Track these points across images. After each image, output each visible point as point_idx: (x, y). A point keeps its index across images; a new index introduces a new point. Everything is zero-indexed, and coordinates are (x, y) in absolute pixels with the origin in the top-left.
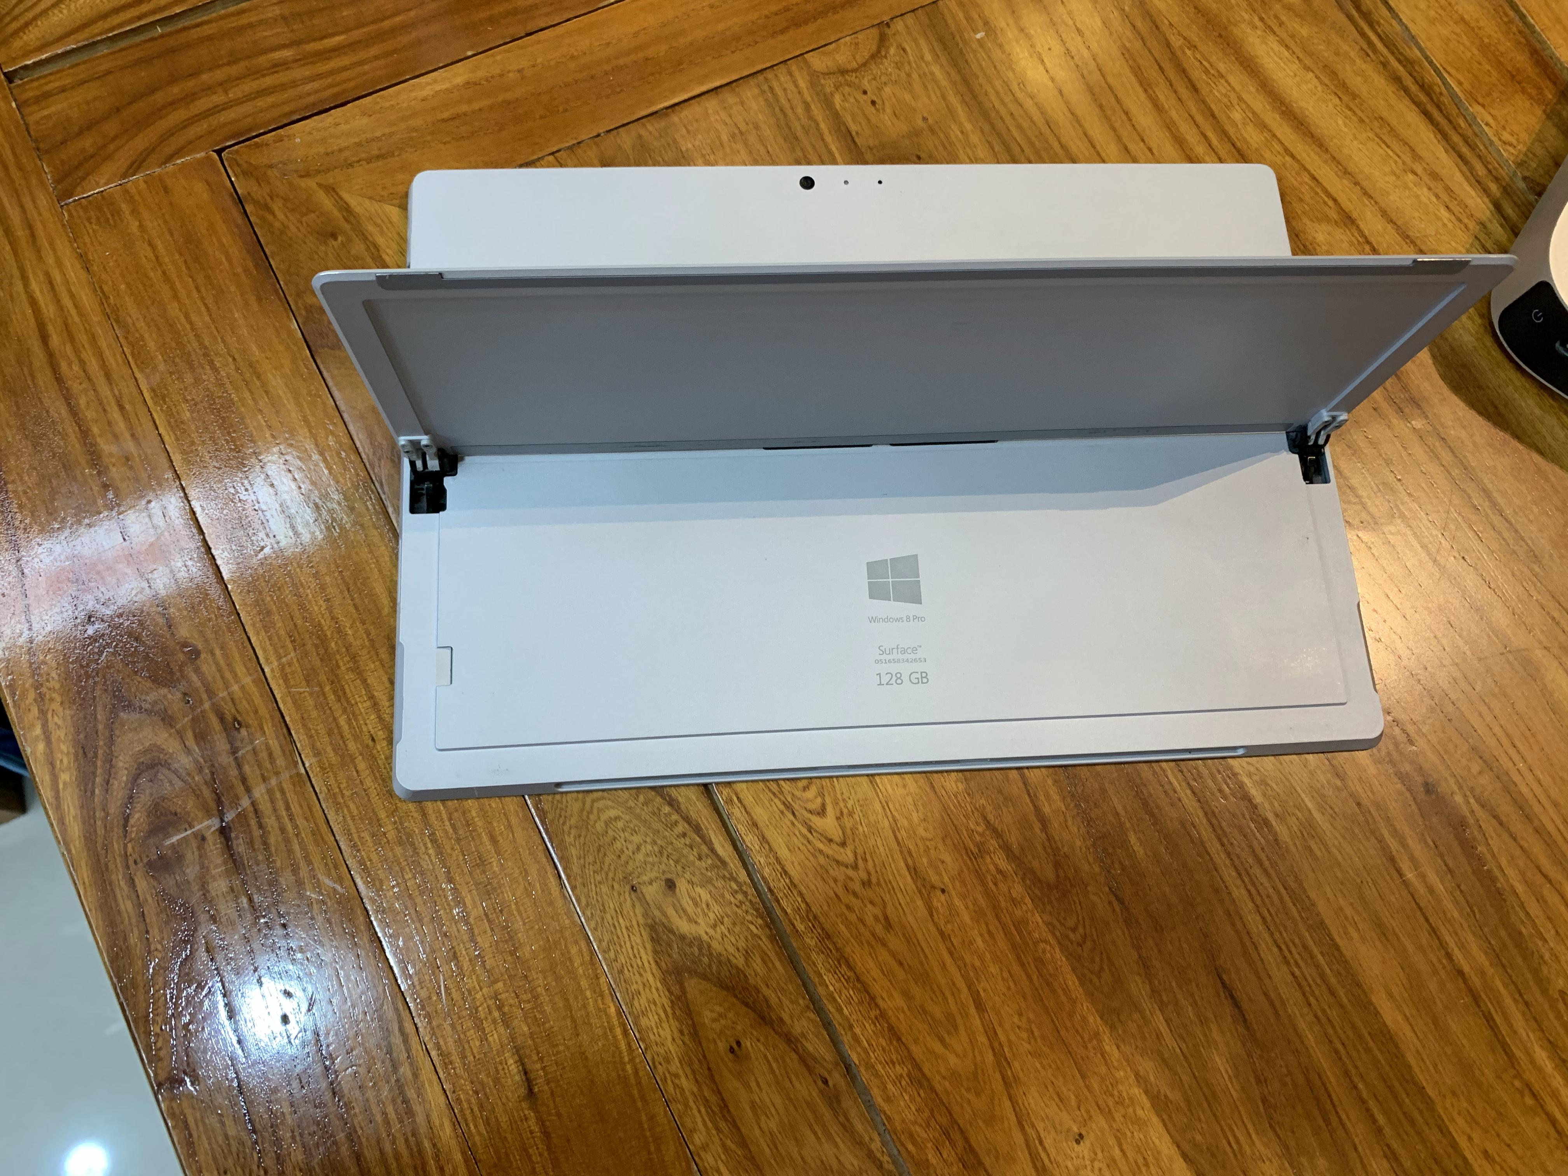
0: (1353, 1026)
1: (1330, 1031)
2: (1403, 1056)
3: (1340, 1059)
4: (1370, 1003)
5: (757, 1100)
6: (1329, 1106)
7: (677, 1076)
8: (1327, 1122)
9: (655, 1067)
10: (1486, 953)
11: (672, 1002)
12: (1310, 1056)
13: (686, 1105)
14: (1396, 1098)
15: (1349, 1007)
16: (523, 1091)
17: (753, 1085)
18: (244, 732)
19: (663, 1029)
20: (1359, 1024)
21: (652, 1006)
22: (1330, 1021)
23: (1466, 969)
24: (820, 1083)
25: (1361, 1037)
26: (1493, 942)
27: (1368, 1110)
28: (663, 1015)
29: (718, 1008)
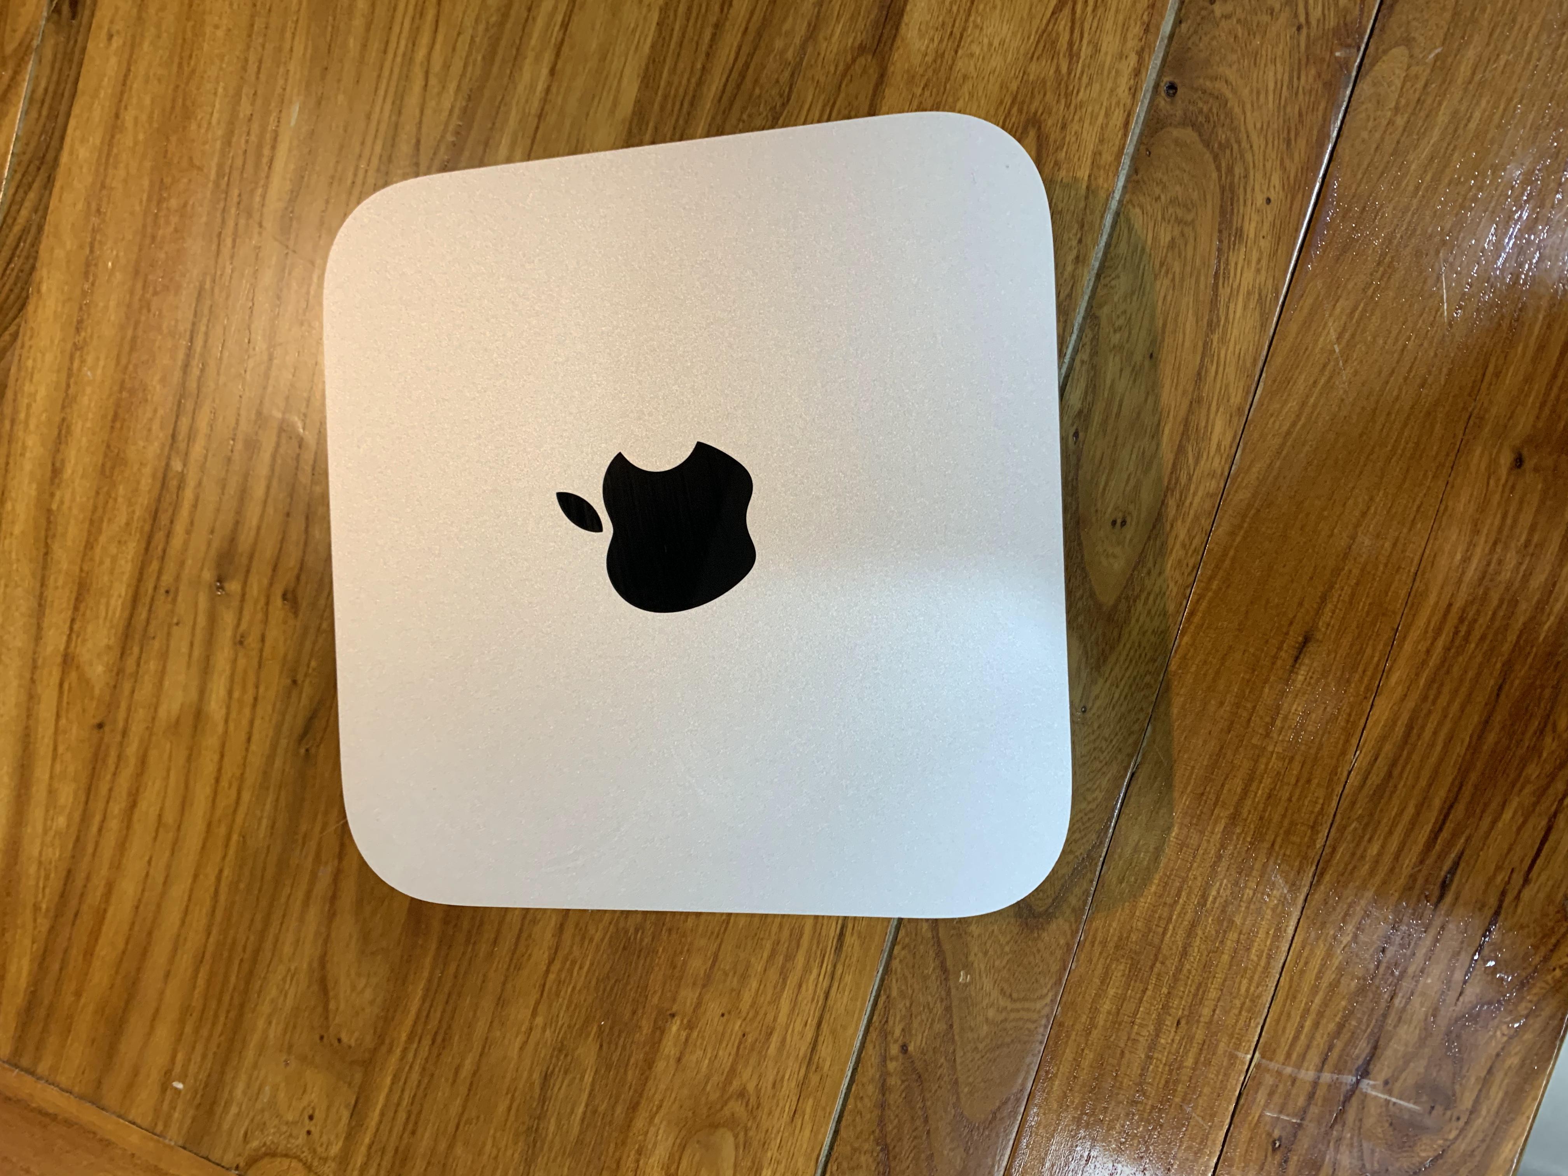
0: (662, 108)
1: (681, 122)
2: (649, 57)
3: (694, 96)
4: (634, 113)
5: (1139, 472)
6: (735, 75)
7: (1184, 546)
8: (747, 65)
9: (1194, 567)
10: (521, 69)
11: (1135, 601)
12: (713, 118)
13: (1197, 518)
14: (683, 36)
15: (651, 125)
16: (1312, 647)
17: (1132, 482)
18: (1276, 1133)
20: (656, 106)
21: (1153, 612)
22: (674, 128)
23: (545, 71)
25: (665, 97)
26: (508, 72)
27: (711, 47)
28: (1151, 598)
29: (1105, 562)
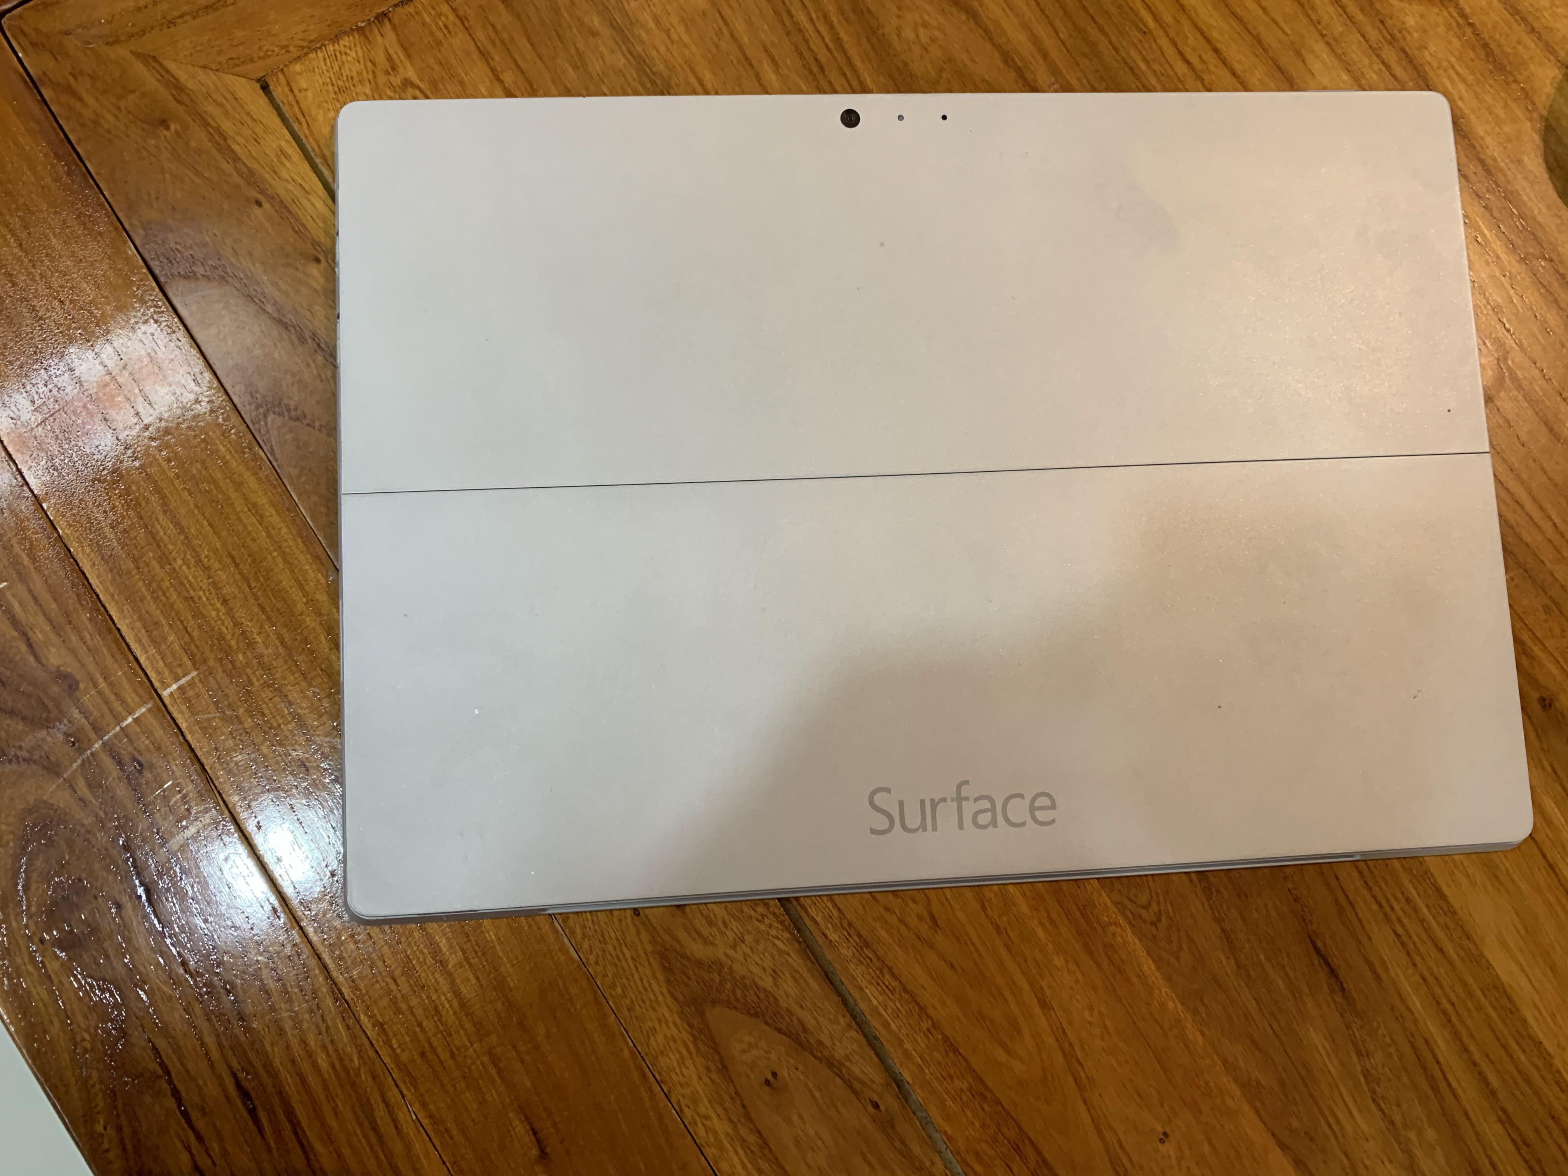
0: (1465, 985)
1: (1438, 991)
2: (1518, 1010)
3: (1450, 1021)
4: (1481, 955)
5: (801, 1133)
6: (1438, 1074)
8: (1435, 1090)
11: (693, 1036)
12: (1415, 1021)
14: (1511, 1056)
15: (1457, 961)
16: (535, 1152)
17: (795, 1118)
18: (148, 775)
19: (687, 1068)
20: (1470, 980)
21: (672, 1044)
22: (1437, 979)
24: (871, 1109)
25: (1471, 995)
27: (1480, 1073)
28: (685, 1053)
29: (748, 1039)
